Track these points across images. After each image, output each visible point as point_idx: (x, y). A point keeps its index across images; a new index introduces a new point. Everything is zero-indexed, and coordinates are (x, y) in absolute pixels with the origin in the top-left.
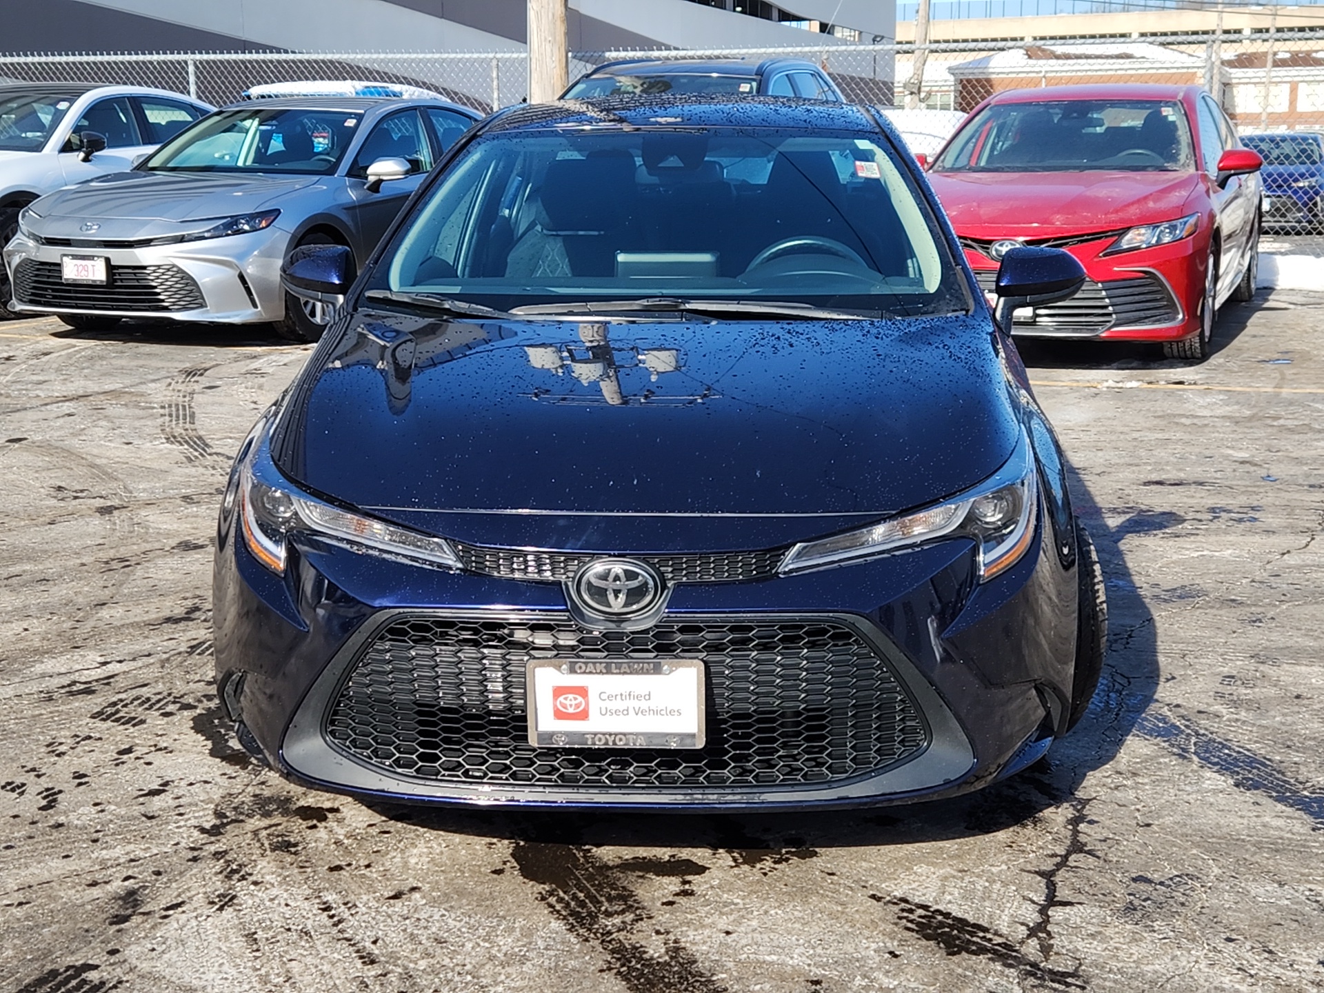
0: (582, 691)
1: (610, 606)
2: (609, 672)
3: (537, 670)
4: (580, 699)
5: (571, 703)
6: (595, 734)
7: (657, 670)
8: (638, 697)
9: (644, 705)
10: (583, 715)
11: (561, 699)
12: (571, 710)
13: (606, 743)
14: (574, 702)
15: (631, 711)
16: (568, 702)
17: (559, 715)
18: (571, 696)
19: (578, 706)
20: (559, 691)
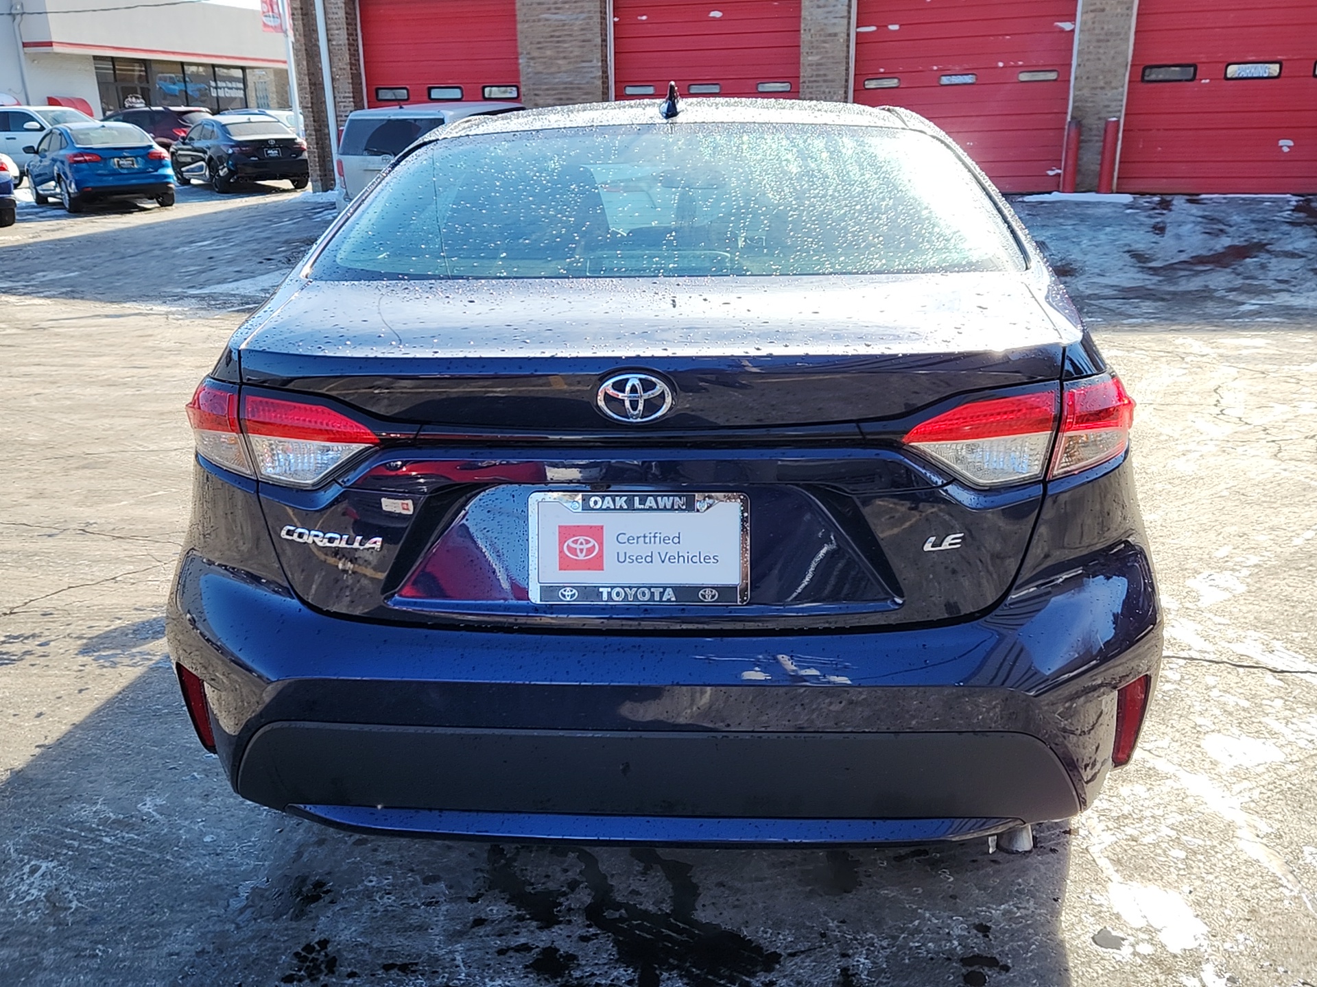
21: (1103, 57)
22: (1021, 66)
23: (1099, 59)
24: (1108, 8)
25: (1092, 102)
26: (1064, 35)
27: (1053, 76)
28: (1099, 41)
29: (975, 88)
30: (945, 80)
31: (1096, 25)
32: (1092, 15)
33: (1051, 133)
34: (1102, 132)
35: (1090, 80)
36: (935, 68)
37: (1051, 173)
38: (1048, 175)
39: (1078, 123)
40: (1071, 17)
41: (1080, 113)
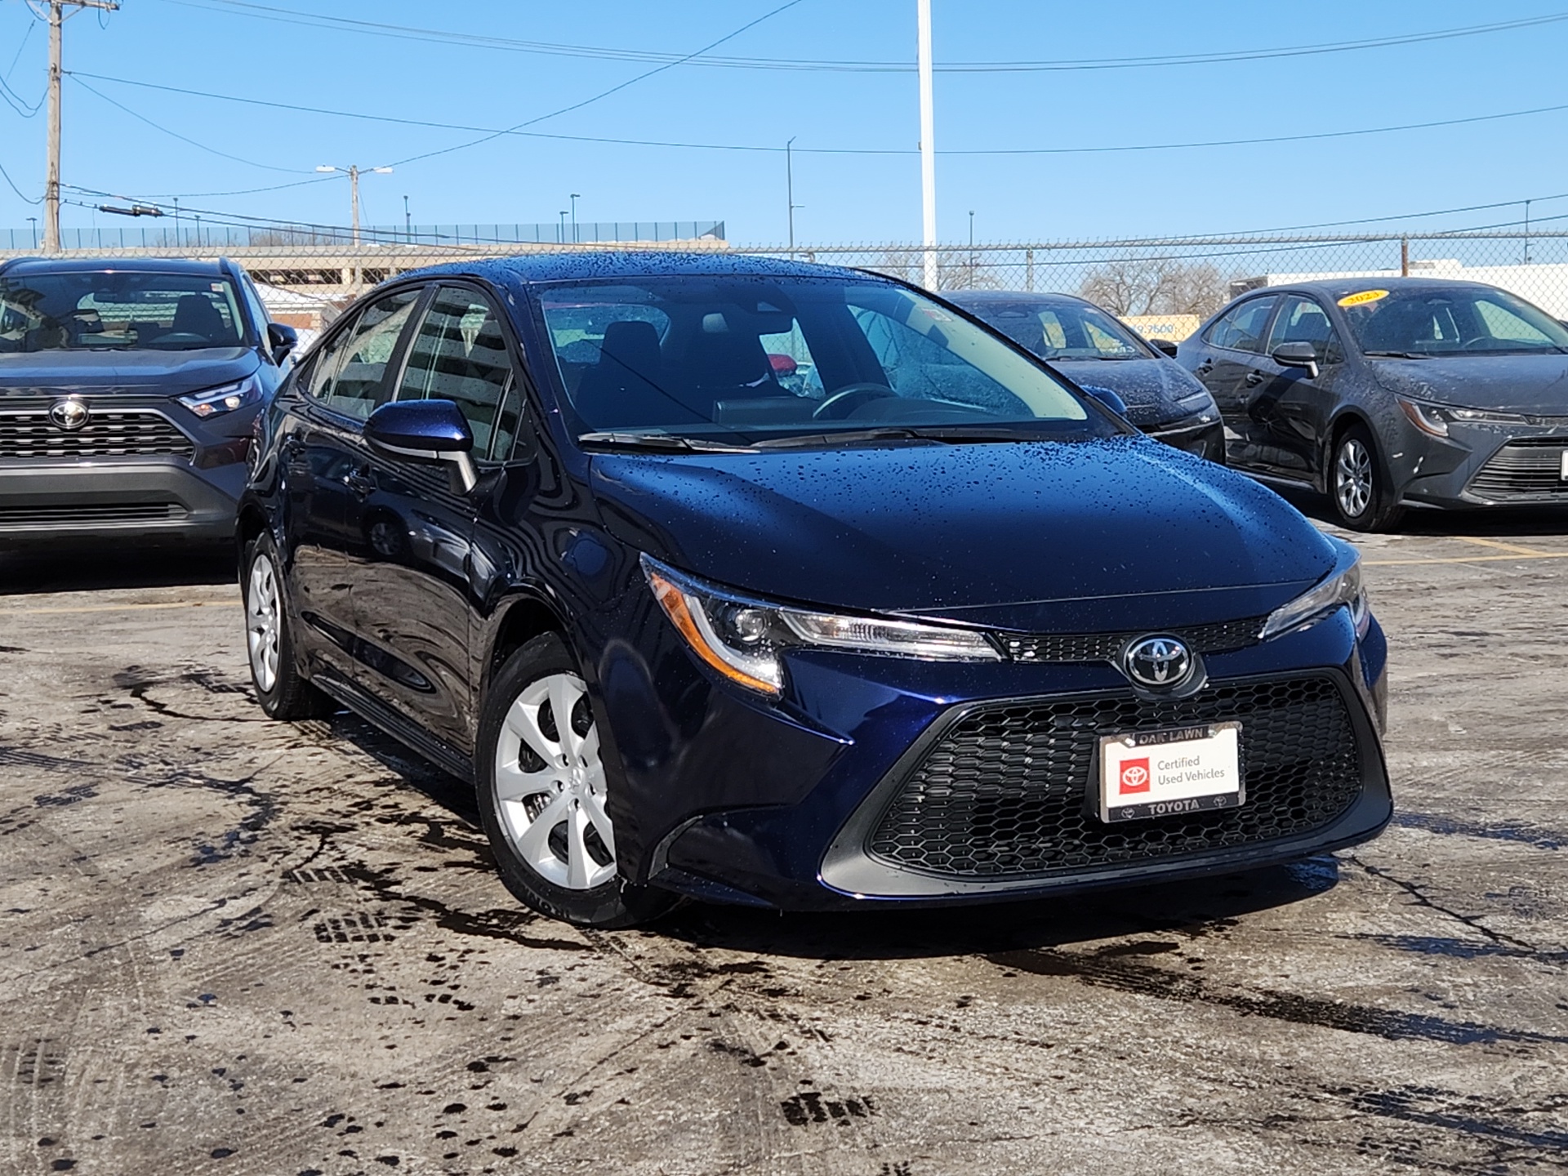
0: (1144, 763)
1: (1155, 679)
2: (1167, 741)
3: (1108, 746)
4: (1143, 771)
5: (1135, 773)
6: (1157, 803)
7: (1206, 735)
8: (1189, 763)
9: (1194, 769)
10: (1145, 787)
11: (1127, 773)
12: (1135, 783)
13: (1167, 811)
14: (1138, 775)
15: (1184, 777)
16: (1132, 776)
17: (1125, 789)
18: (1135, 769)
19: (1141, 777)
20: (1125, 765)
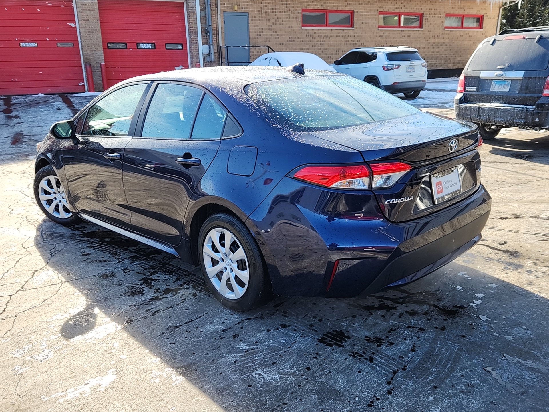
21: (92, 39)
22: (56, 40)
23: (91, 39)
24: (90, 20)
25: (92, 56)
26: (72, 28)
27: (71, 45)
28: (89, 32)
29: (38, 49)
30: (22, 45)
31: (86, 26)
32: (84, 21)
33: (77, 68)
34: (100, 68)
35: (89, 48)
36: (16, 39)
37: (80, 84)
38: (79, 85)
39: (88, 64)
40: (74, 21)
41: (88, 60)
